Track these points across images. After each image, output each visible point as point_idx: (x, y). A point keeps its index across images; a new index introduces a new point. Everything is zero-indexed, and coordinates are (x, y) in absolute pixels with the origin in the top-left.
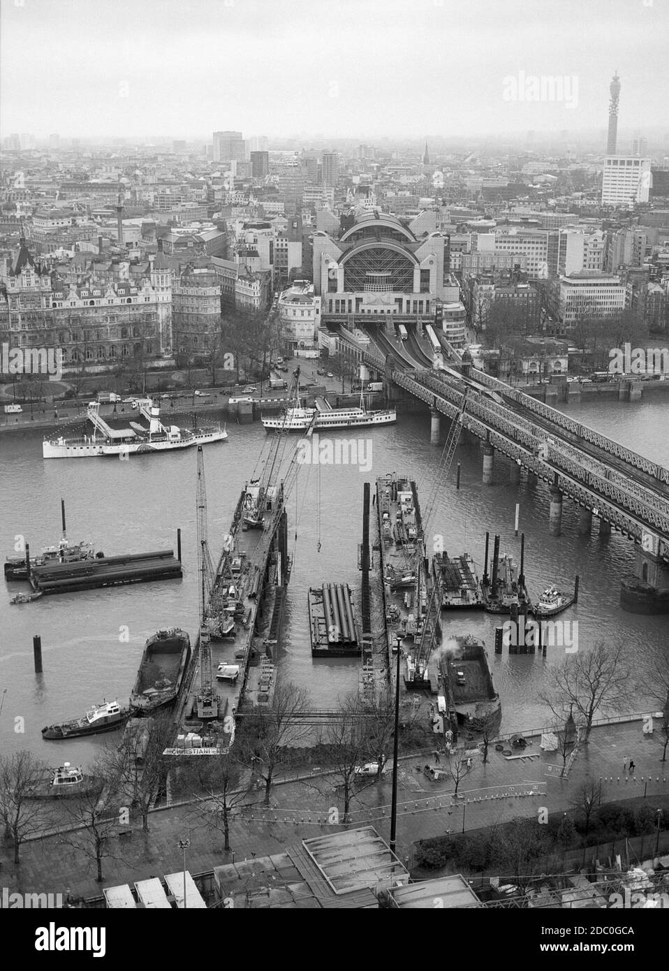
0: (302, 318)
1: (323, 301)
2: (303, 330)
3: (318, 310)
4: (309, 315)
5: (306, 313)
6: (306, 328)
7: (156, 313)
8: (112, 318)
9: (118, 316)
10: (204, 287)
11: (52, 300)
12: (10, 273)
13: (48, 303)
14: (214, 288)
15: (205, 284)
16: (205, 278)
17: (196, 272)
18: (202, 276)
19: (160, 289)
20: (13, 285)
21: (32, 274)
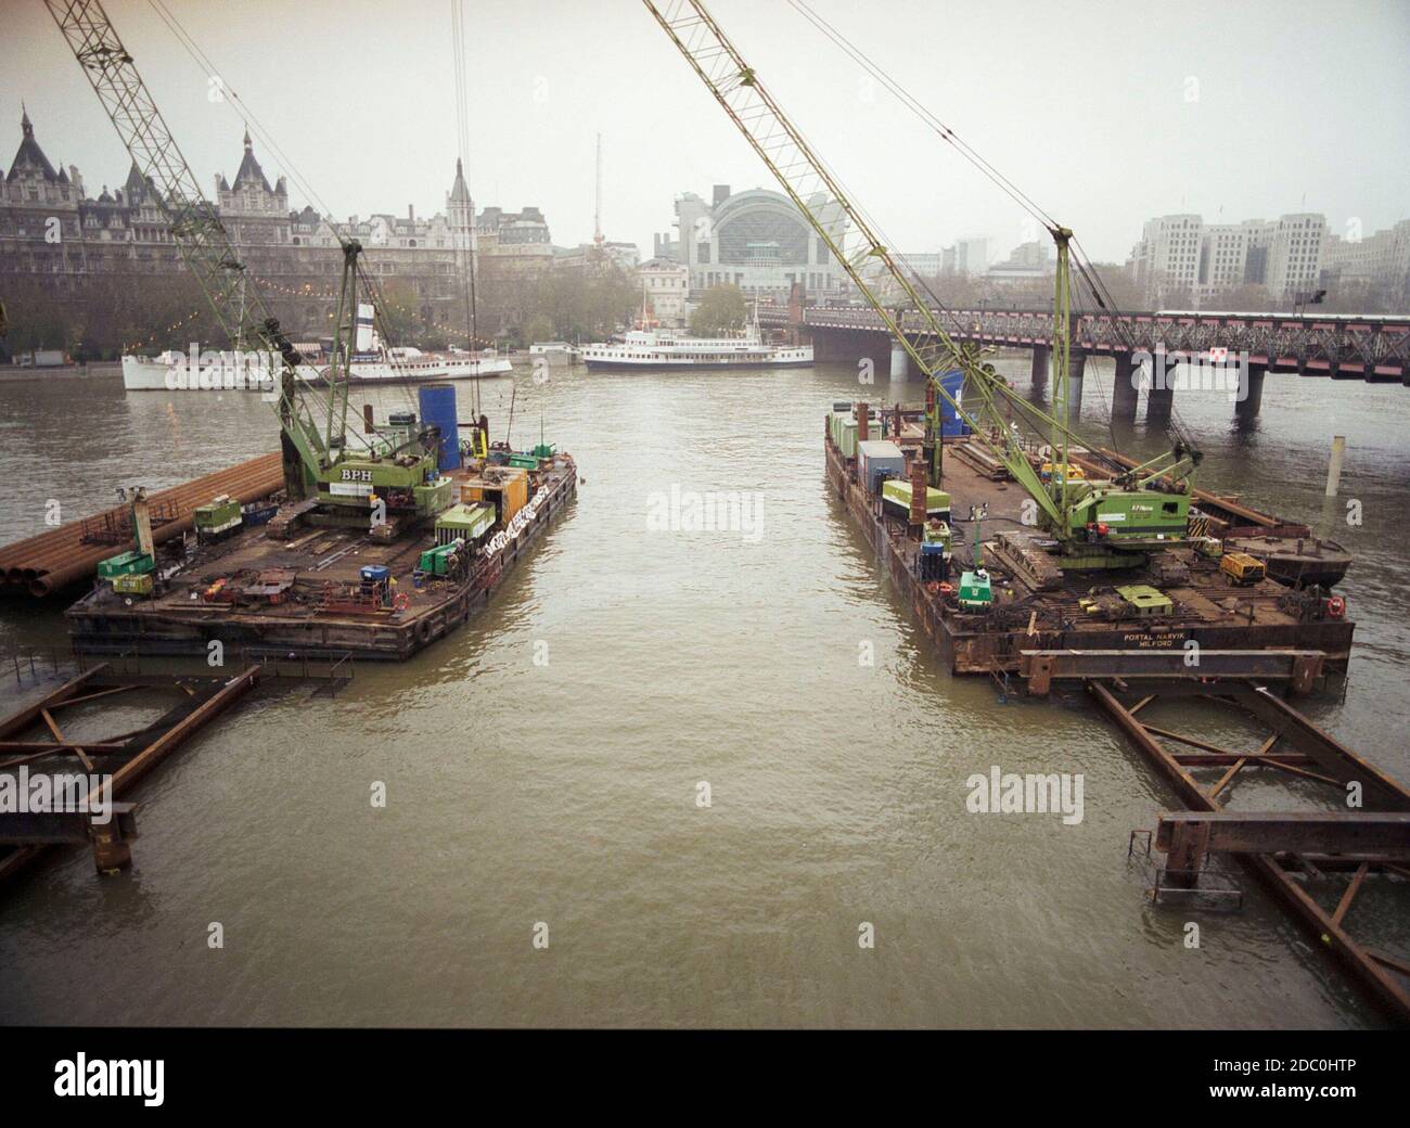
0: (664, 290)
1: (691, 271)
2: (664, 305)
3: (684, 282)
4: (673, 285)
5: (668, 282)
6: (668, 302)
7: (454, 264)
8: (386, 265)
9: (395, 264)
10: (527, 242)
11: (293, 233)
12: (223, 186)
13: (284, 235)
14: (543, 245)
15: (531, 240)
16: (530, 231)
17: (520, 224)
18: (527, 229)
19: (460, 230)
20: (227, 204)
21: (260, 192)
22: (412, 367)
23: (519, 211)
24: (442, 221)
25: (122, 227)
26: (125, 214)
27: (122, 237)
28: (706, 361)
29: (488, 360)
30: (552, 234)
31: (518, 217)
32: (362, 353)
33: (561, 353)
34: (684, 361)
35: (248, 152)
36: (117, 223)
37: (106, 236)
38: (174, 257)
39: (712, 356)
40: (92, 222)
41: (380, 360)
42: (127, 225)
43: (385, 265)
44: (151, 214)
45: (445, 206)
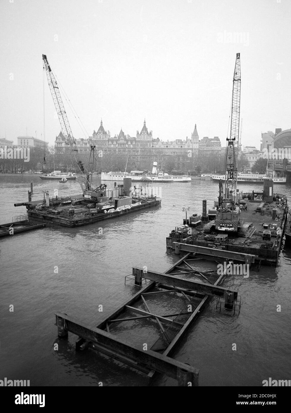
0: (253, 160)
5: (255, 158)
7: (192, 152)
9: (176, 152)
10: (214, 146)
11: (152, 144)
12: (138, 133)
13: (150, 145)
14: (218, 147)
15: (215, 146)
16: (215, 143)
17: (212, 141)
18: (214, 143)
19: (194, 143)
20: (138, 138)
21: (146, 135)
22: (164, 178)
23: (213, 138)
24: (189, 141)
25: (116, 144)
26: (117, 141)
27: (116, 146)
28: (248, 181)
29: (184, 177)
30: (221, 144)
31: (212, 139)
32: (153, 174)
33: (209, 177)
34: (242, 180)
35: (145, 125)
36: (115, 143)
37: (112, 146)
38: (125, 150)
39: (251, 179)
40: (110, 143)
41: (156, 176)
42: (117, 143)
43: (174, 152)
44: (122, 141)
45: (191, 137)
